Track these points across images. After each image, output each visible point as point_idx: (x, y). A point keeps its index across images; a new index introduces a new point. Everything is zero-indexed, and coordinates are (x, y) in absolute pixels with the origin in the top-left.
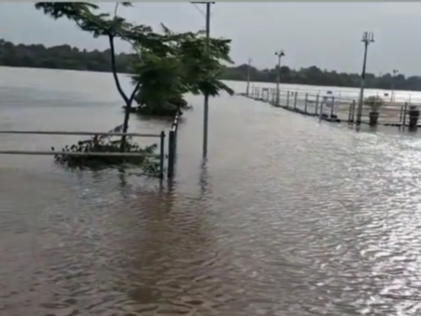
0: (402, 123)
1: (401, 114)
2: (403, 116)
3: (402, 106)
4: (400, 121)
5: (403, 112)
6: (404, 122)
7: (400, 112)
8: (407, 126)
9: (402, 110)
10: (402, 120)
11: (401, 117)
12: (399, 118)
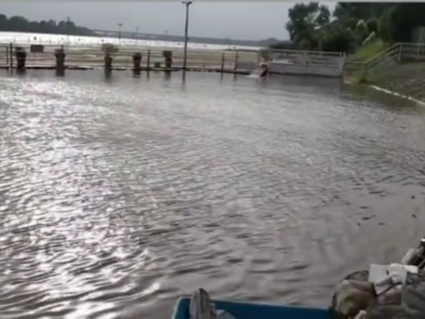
0: (9, 65)
1: (7, 56)
2: (9, 57)
3: (7, 47)
4: (7, 63)
5: (9, 54)
6: (12, 64)
7: (5, 54)
8: (14, 68)
9: (7, 52)
10: (9, 62)
11: (7, 59)
12: (6, 60)
